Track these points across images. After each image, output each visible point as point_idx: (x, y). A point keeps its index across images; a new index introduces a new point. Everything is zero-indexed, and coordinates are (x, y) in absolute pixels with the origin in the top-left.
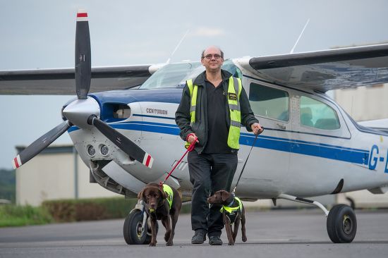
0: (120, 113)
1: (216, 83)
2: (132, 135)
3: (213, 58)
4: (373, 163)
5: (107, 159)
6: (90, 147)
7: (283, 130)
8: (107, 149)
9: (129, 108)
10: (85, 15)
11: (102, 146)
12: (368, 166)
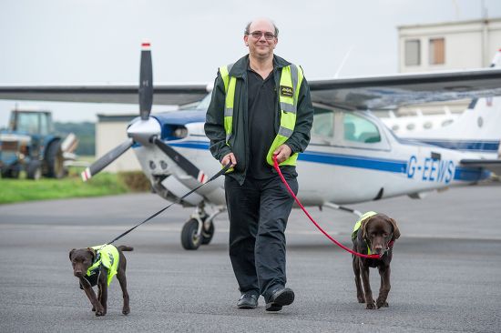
0: (178, 132)
1: (265, 74)
2: (187, 154)
3: (263, 38)
4: (411, 172)
5: (166, 174)
6: (151, 163)
7: (328, 145)
8: (166, 165)
9: (185, 128)
10: (148, 45)
11: (162, 162)
12: (406, 175)
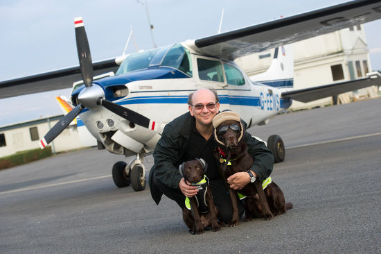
0: (118, 93)
4: (262, 105)
5: (114, 130)
6: (99, 123)
8: (113, 122)
9: (126, 88)
10: (81, 22)
11: (109, 121)
